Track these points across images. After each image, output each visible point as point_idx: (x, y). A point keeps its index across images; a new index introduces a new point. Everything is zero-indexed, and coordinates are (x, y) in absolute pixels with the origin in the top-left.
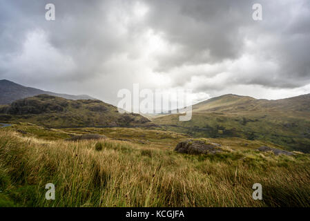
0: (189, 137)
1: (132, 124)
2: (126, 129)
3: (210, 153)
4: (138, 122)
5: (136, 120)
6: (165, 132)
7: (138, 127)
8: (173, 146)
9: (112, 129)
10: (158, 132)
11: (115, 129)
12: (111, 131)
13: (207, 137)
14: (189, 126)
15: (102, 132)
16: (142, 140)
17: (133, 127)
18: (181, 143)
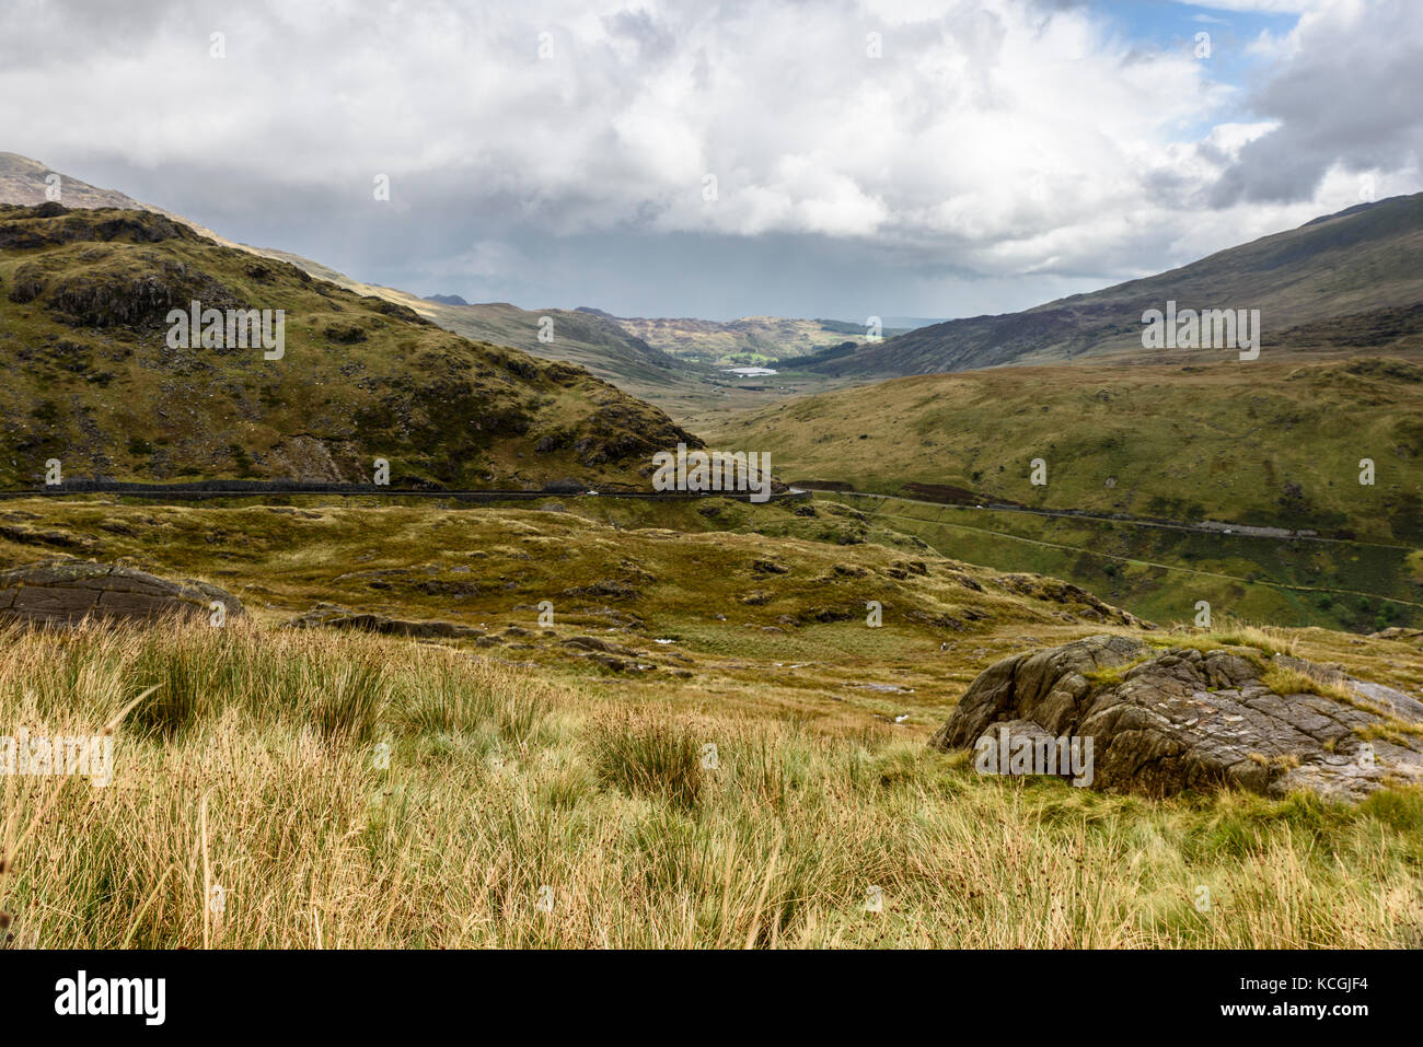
0: (1098, 614)
1: (500, 465)
2: (436, 514)
3: (1306, 782)
4: (560, 443)
5: (544, 423)
6: (849, 558)
7: (566, 493)
8: (929, 696)
9: (296, 513)
10: (769, 549)
11: (329, 513)
12: (289, 537)
13: (1284, 617)
14: (1099, 502)
15: (192, 546)
16: (613, 638)
17: (508, 495)
18: (1012, 673)
